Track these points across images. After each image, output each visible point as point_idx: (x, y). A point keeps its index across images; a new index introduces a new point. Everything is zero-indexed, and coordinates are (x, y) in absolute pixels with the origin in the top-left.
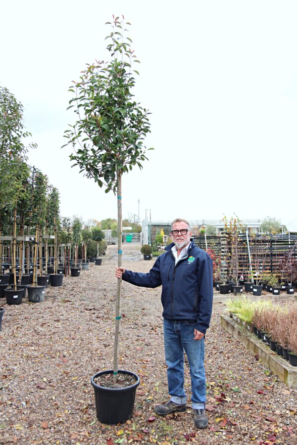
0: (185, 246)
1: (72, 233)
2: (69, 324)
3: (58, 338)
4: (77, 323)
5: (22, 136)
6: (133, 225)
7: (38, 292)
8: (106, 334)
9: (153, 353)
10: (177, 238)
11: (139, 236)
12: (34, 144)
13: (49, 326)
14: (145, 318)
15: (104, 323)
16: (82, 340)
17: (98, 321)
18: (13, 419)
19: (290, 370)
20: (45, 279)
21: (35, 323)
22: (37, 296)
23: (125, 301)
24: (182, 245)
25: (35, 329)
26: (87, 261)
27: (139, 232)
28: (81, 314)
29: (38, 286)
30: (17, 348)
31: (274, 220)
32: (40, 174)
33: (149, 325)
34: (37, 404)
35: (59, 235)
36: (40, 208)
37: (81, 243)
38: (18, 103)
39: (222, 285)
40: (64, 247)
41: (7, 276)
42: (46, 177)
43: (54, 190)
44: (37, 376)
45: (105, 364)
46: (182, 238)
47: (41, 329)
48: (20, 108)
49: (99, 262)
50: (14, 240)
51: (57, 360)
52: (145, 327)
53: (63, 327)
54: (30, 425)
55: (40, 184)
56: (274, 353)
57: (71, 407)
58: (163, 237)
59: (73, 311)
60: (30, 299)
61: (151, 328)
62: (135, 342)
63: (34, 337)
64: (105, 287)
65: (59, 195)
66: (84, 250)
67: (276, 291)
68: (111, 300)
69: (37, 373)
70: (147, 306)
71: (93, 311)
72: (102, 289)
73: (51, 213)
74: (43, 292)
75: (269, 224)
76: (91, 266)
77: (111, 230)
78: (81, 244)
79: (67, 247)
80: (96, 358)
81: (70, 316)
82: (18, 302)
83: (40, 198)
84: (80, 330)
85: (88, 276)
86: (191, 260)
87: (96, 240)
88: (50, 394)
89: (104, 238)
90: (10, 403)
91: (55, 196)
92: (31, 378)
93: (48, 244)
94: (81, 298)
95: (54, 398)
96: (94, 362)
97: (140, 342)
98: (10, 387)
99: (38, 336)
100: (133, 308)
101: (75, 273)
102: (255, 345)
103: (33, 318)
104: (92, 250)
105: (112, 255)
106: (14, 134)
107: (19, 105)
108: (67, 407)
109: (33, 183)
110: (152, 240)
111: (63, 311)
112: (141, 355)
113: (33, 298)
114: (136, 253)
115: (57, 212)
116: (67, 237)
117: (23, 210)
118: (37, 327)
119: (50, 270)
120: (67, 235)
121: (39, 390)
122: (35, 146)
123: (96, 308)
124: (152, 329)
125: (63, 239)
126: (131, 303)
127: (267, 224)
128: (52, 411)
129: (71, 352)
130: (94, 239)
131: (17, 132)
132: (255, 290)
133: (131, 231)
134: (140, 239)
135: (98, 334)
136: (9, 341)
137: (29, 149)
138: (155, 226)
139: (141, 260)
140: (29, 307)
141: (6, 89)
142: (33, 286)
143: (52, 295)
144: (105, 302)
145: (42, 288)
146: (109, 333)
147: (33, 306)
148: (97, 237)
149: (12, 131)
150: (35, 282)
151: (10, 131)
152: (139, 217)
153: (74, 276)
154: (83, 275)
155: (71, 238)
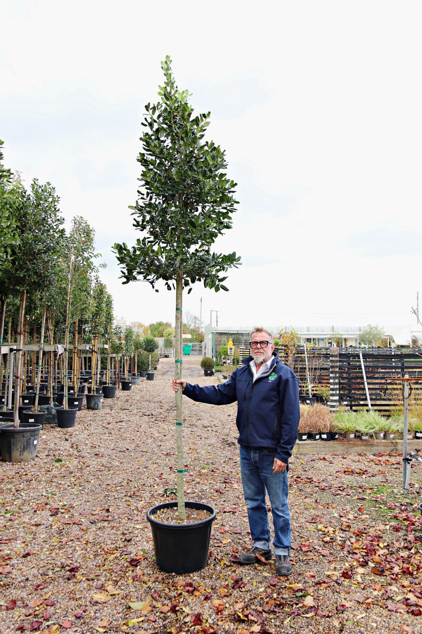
0: (265, 361)
1: (124, 342)
5: (93, 257)
6: (193, 332)
7: (96, 400)
10: (256, 351)
11: (201, 347)
12: (103, 264)
22: (95, 403)
24: (261, 360)
27: (201, 342)
28: (141, 418)
29: (95, 394)
30: (94, 435)
31: (376, 328)
38: (91, 228)
40: (115, 358)
46: (261, 351)
48: (92, 233)
49: (150, 377)
50: (75, 348)
53: (127, 425)
55: (101, 295)
58: (229, 349)
59: (133, 416)
60: (89, 406)
63: (104, 430)
64: (160, 400)
71: (151, 417)
72: (157, 401)
74: (101, 401)
75: (369, 333)
76: (142, 381)
77: (163, 339)
79: (118, 358)
81: (131, 419)
82: (79, 408)
85: (140, 390)
87: (148, 351)
89: (157, 348)
91: (109, 303)
94: (137, 407)
101: (126, 387)
104: (143, 363)
105: (165, 370)
106: (86, 255)
107: (91, 230)
110: (216, 352)
111: (123, 416)
113: (92, 405)
114: (195, 368)
115: (111, 320)
116: (118, 346)
122: (104, 266)
123: (153, 415)
125: (114, 349)
127: (367, 334)
129: (138, 438)
130: (145, 350)
131: (89, 254)
132: (308, 402)
133: (190, 340)
134: (201, 350)
137: (100, 269)
138: (221, 334)
139: (200, 376)
141: (81, 217)
142: (92, 394)
143: (107, 405)
144: (161, 411)
145: (99, 397)
147: (93, 412)
148: (149, 348)
149: (85, 252)
150: (94, 391)
151: (83, 253)
152: (200, 321)
153: (125, 390)
154: (135, 389)
155: (122, 348)
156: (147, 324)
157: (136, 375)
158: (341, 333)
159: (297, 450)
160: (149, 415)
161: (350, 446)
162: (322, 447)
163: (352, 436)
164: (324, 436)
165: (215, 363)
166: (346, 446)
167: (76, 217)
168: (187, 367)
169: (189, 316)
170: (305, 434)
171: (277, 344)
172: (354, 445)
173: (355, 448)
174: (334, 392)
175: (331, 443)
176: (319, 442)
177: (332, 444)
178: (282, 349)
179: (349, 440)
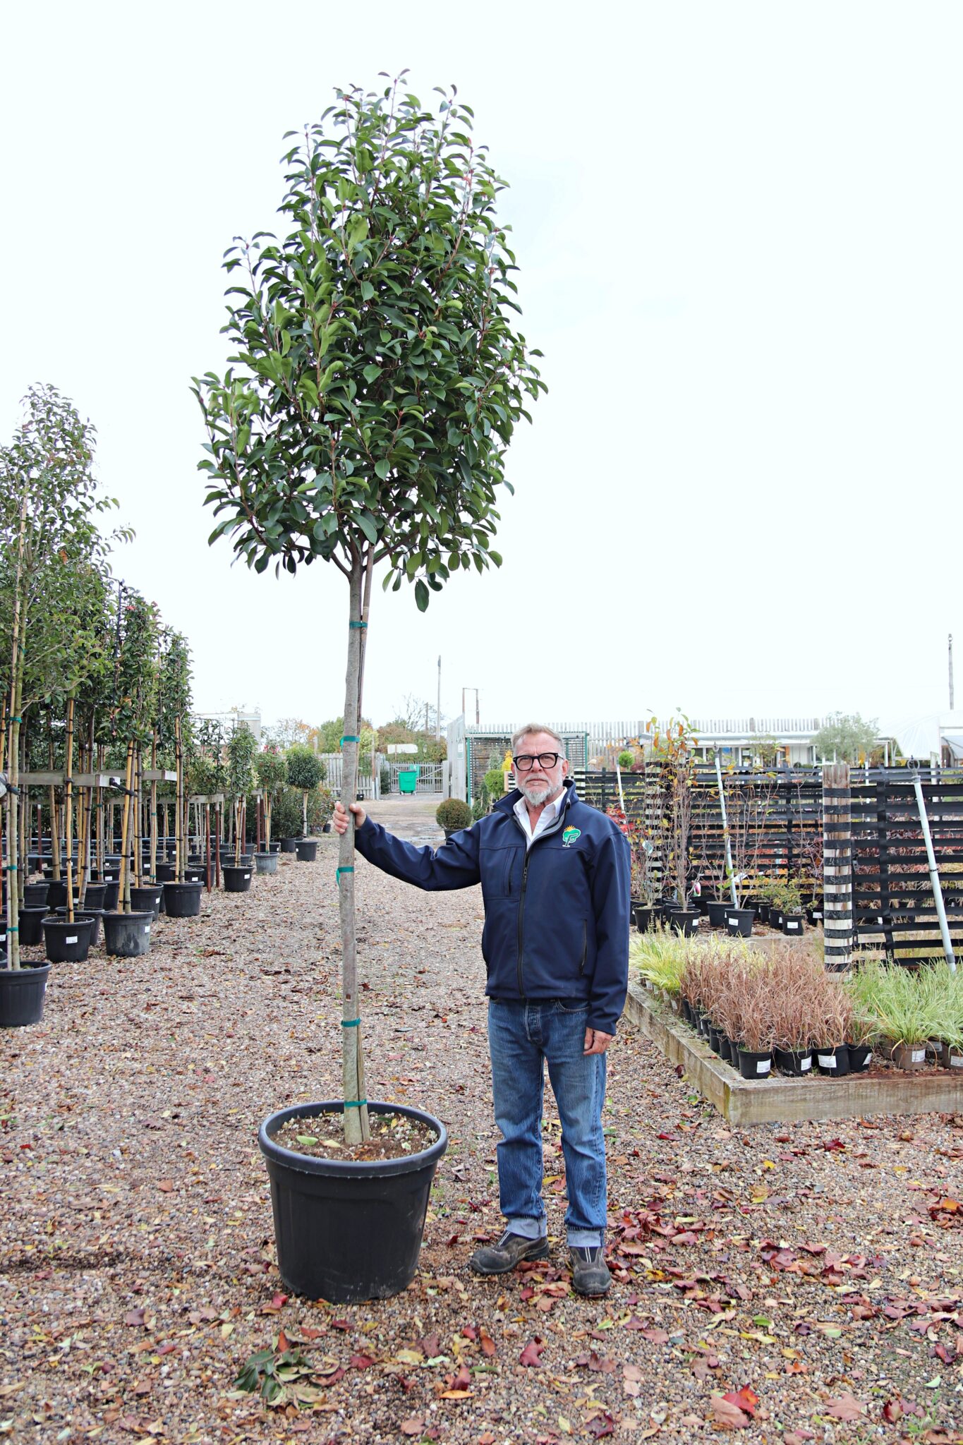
0: (549, 799)
1: (227, 764)
2: (218, 1005)
3: (191, 1035)
4: (240, 1003)
5: (94, 510)
6: (421, 738)
7: (132, 929)
8: (313, 1027)
9: (428, 1064)
10: (529, 778)
11: (440, 774)
12: (125, 529)
13: (166, 1009)
14: (423, 991)
15: (310, 1004)
16: (252, 1039)
17: (295, 999)
18: (96, 1176)
19: (736, 1085)
20: (149, 895)
21: (129, 1004)
22: (129, 939)
23: (374, 953)
24: (541, 797)
25: (131, 1016)
26: (273, 849)
27: (441, 761)
28: (252, 983)
29: (131, 913)
30: (86, 1055)
32: (140, 601)
33: (428, 1006)
34: (145, 1155)
35: (190, 768)
36: (138, 697)
37: (254, 793)
38: (83, 421)
39: (645, 908)
40: (204, 805)
41: (43, 888)
42: (155, 609)
43: (175, 643)
44: (143, 1107)
45: (306, 1085)
47: (147, 1016)
48: (87, 435)
49: (307, 853)
50: (67, 783)
51: (190, 1078)
52: (418, 1013)
53: (203, 1012)
54: (134, 1187)
55: (139, 630)
56: (714, 1054)
57: (224, 1159)
58: (506, 778)
59: (230, 976)
60: (112, 947)
61: (435, 1013)
62: (387, 1042)
63: (128, 1034)
65: (190, 656)
66: (262, 816)
67: (792, 925)
68: (336, 952)
69: (142, 1101)
70: (433, 964)
71: (282, 977)
72: (312, 924)
73: (168, 707)
74: (147, 929)
75: (842, 733)
76: (284, 864)
78: (254, 798)
79: (213, 806)
80: (287, 1074)
81: (221, 988)
82: (78, 955)
83: (138, 669)
84: (247, 1019)
85: (275, 891)
86: (571, 835)
87: (299, 786)
88: (175, 1138)
89: (324, 779)
90: (86, 1151)
91: (177, 659)
92: (128, 1111)
93: (159, 796)
94: (252, 947)
95: (184, 1144)
96: (279, 1082)
97: (401, 1043)
98: (80, 1126)
99: (139, 1031)
100: (394, 969)
101: (235, 882)
102: (679, 1043)
103: (123, 993)
104: (288, 816)
106: (72, 503)
107: (85, 427)
108: (214, 1159)
109: (119, 626)
110: (476, 784)
111: (202, 977)
112: (398, 1069)
113: (119, 945)
114: (421, 825)
115: (183, 704)
116: (213, 776)
117: (91, 701)
118: (135, 1011)
119: (164, 872)
120: (213, 771)
121: (149, 1132)
122: (128, 535)
123: (292, 970)
124: (437, 1016)
125: (201, 783)
126: (389, 959)
127: (836, 735)
128: (181, 1166)
129: (224, 1063)
130: (292, 782)
131: (81, 498)
132: (733, 922)
133: (414, 758)
134: (440, 781)
135: (295, 1027)
136: (66, 1042)
137: (114, 543)
138: (487, 741)
140: (110, 968)
141: (51, 388)
142: (119, 911)
143: (170, 938)
144: (317, 956)
145: (145, 917)
146: (323, 1024)
147: (120, 966)
148: (301, 777)
149: (68, 496)
150: (125, 902)
151: (62, 496)
152: (438, 712)
153: (232, 891)
154: (260, 888)
155: (223, 780)
156: (316, 722)
157: (268, 848)
158: (772, 733)
159: (740, 1111)
160: (279, 973)
161: (917, 1091)
162: (823, 1100)
163: (918, 1056)
164: (829, 1061)
165: (473, 813)
166: (901, 1094)
167: (35, 387)
168: (404, 824)
169: (411, 701)
170: (763, 1057)
171: (626, 762)
172: (928, 1089)
173: (932, 1098)
174: (839, 907)
175: (851, 1082)
176: (813, 1080)
177: (856, 1086)
178: (654, 775)
179: (909, 1072)
